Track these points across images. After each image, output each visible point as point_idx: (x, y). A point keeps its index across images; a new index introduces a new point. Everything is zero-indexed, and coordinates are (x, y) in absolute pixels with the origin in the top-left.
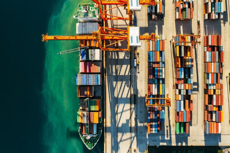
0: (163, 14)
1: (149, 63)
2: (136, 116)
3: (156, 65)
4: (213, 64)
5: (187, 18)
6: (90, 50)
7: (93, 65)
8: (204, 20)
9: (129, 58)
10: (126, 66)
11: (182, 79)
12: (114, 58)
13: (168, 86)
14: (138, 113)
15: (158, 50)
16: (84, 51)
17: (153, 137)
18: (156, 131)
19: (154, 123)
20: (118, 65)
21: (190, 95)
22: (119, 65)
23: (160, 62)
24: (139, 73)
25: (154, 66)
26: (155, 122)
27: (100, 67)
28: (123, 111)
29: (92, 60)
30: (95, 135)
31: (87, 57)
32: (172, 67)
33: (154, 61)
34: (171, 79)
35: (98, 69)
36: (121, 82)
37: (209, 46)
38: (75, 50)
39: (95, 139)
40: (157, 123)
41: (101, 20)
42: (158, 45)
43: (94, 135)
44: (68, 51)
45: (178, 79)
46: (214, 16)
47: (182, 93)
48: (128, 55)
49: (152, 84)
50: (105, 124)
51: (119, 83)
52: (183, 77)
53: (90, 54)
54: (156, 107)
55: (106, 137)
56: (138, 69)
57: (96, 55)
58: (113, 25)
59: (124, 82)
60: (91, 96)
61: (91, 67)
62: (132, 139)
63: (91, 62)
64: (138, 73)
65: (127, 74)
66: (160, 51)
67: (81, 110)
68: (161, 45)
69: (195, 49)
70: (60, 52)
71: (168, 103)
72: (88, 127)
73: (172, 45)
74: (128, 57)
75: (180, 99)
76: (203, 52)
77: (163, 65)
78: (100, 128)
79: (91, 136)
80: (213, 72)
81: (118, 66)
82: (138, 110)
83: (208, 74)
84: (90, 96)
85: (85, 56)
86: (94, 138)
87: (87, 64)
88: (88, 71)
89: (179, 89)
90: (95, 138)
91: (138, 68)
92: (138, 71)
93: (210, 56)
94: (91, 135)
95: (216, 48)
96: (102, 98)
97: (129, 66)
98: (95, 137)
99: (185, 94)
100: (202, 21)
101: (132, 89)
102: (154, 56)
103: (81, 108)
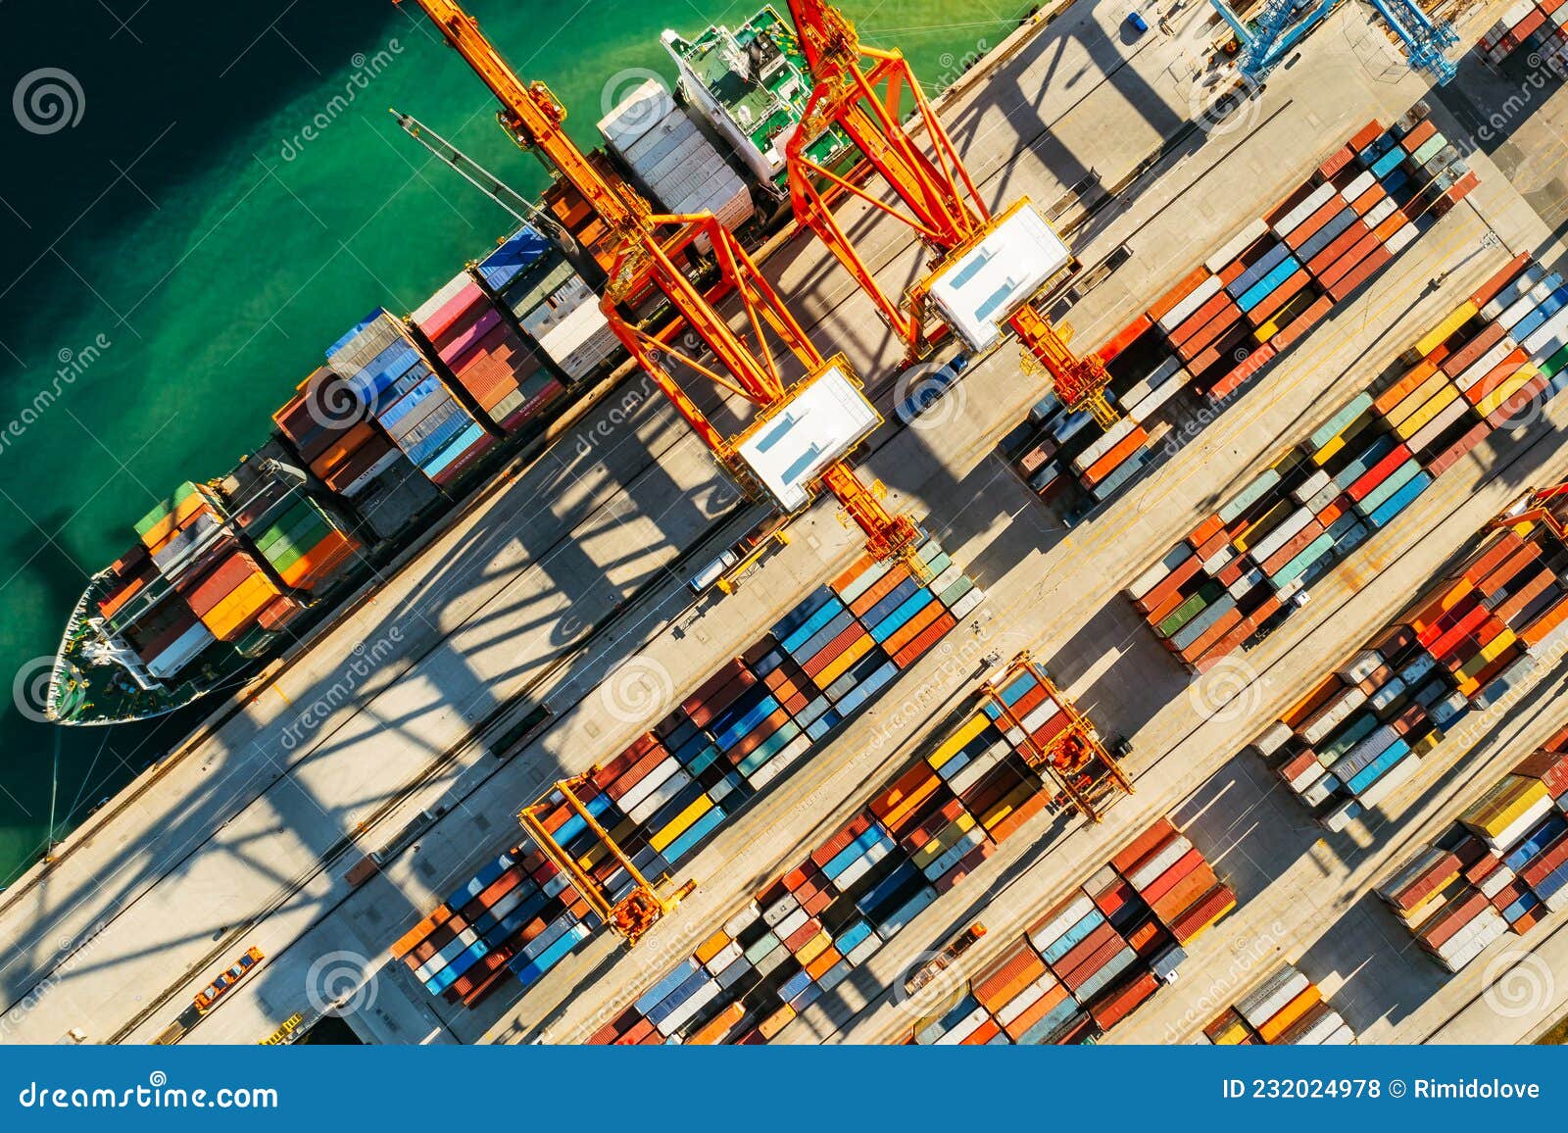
0: (1095, 500)
1: (771, 643)
2: (440, 812)
3: (787, 690)
4: (1048, 981)
5: (1179, 642)
6: (563, 270)
7: (504, 352)
8: (1249, 746)
9: (710, 517)
10: (658, 536)
11: (832, 890)
12: (643, 434)
13: (739, 851)
14: (467, 810)
15: (879, 634)
16: (535, 245)
17: (401, 999)
18: (440, 983)
19: (468, 937)
20: (624, 495)
21: (780, 1004)
22: (632, 496)
23: (821, 698)
24: (679, 634)
25: (771, 682)
26: (481, 936)
27: (522, 399)
28: (396, 724)
29: (522, 325)
30: (152, 681)
31: (520, 286)
32: (860, 786)
33: (798, 659)
34: (785, 832)
35: (505, 399)
36: (550, 584)
37: (1128, 884)
38: (497, 190)
39: (129, 698)
40: (486, 950)
41: (781, 197)
42: (904, 612)
43: (143, 670)
44: (457, 156)
45: (812, 871)
46: (1309, 779)
47: (755, 953)
48: (720, 501)
49: (672, 753)
50: (254, 683)
51: (537, 578)
52: (845, 881)
53: (546, 285)
54: (564, 877)
55: (190, 750)
56: (693, 612)
57: (565, 321)
58: (813, 289)
59: (561, 601)
60: (330, 483)
61: (483, 352)
62: (295, 899)
63: (507, 328)
64: (671, 629)
65: (617, 577)
66: (878, 647)
67: (219, 491)
68: (917, 625)
69: (1059, 826)
70: (411, 120)
71: (631, 913)
72: (152, 601)
73: (975, 685)
74: (712, 506)
75: (715, 966)
76: (1077, 885)
77: (820, 729)
78: (211, 676)
79: (123, 662)
80: (1005, 1017)
81: (619, 499)
82: (475, 799)
83: (971, 1004)
84: (329, 476)
85: (515, 268)
86: (123, 686)
87: (480, 316)
88: (446, 355)
89: (767, 916)
90: (132, 690)
91: (702, 612)
92: (680, 623)
93: (1078, 934)
94: (126, 657)
95: (1148, 932)
96: (377, 548)
97: (671, 552)
98: (136, 685)
99: (765, 970)
100: (1236, 741)
101: (563, 671)
102: (825, 636)
103: (231, 484)
